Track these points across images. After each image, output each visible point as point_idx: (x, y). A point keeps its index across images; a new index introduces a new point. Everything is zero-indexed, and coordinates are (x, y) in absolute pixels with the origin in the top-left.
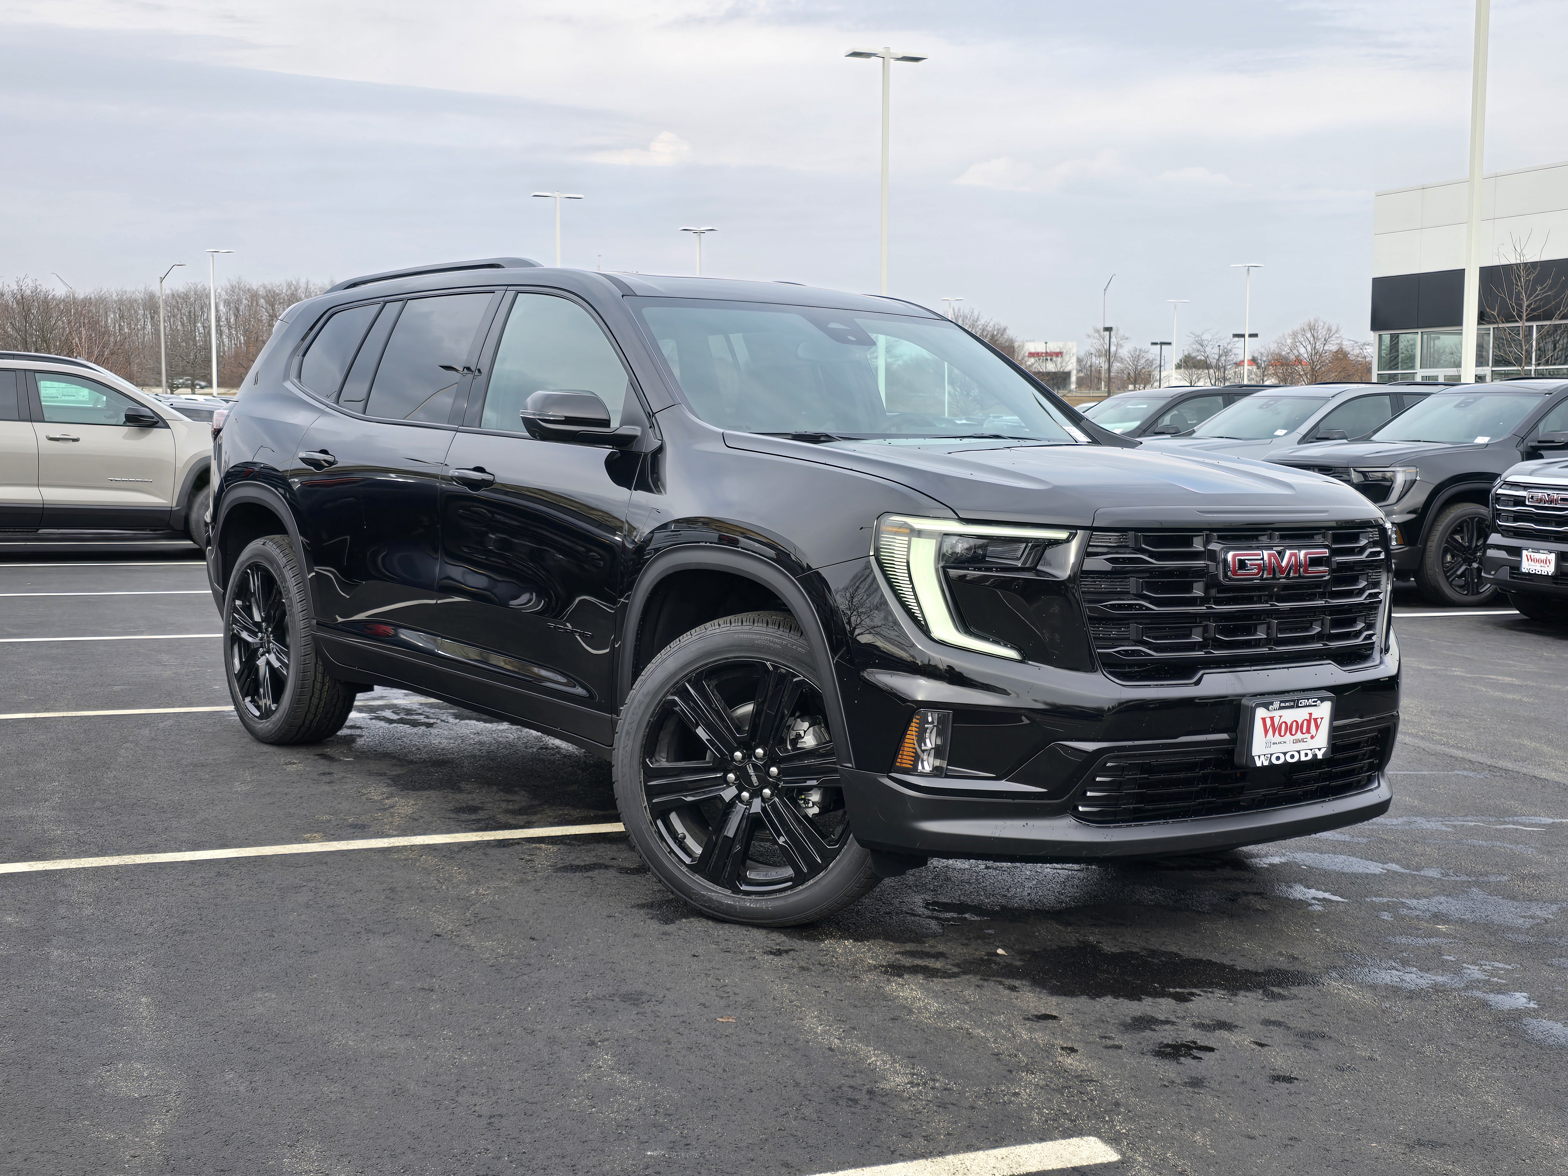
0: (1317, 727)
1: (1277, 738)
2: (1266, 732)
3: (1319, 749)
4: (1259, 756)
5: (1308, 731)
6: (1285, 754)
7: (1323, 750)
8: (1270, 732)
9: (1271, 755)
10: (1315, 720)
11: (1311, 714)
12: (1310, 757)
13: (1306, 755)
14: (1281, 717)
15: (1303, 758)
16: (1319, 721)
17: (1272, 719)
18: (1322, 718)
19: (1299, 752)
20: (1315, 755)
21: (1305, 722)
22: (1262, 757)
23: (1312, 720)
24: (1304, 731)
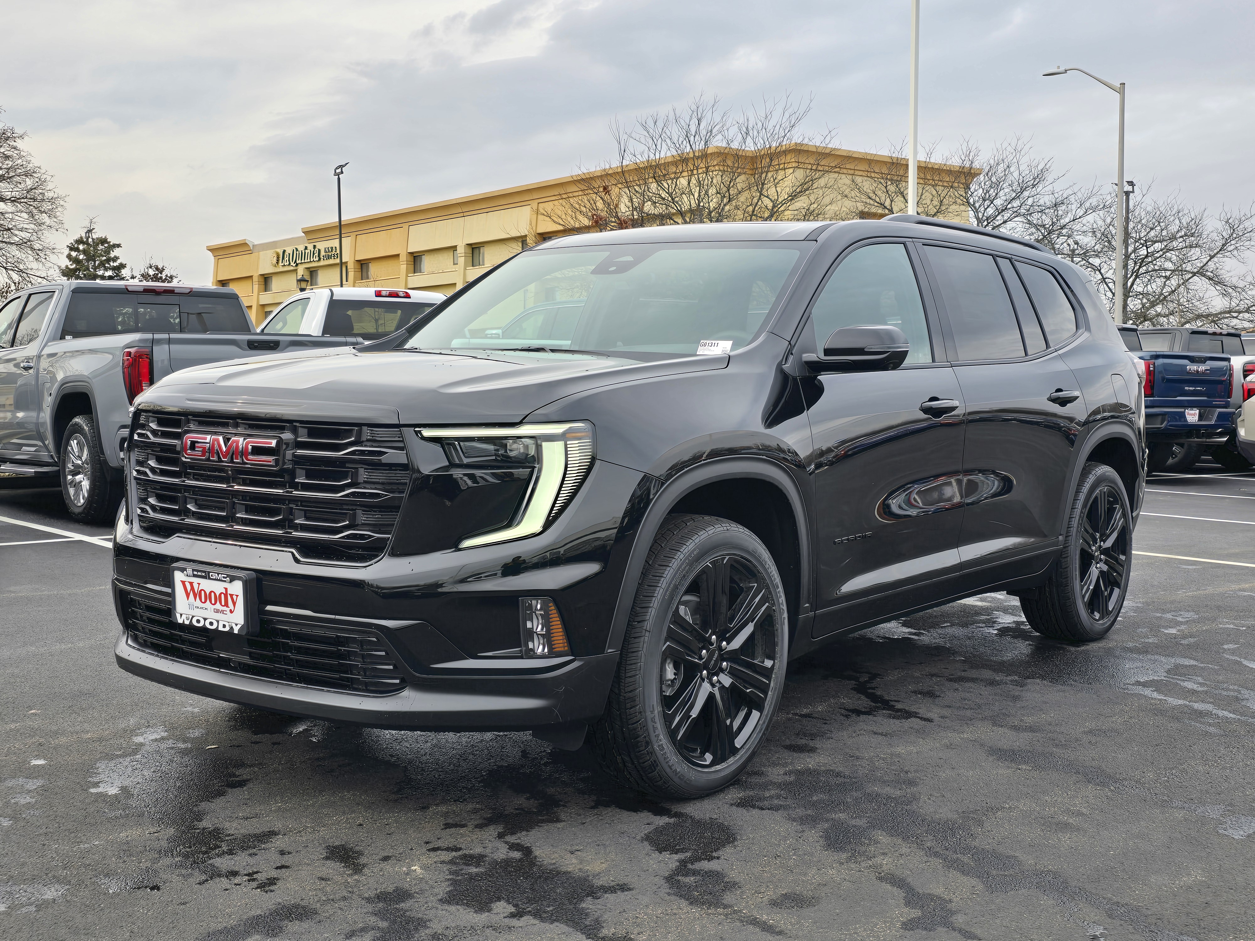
0: (234, 604)
1: (198, 603)
2: (188, 596)
3: (236, 625)
4: (181, 615)
5: (226, 605)
6: (205, 619)
7: (239, 626)
8: (191, 595)
9: (193, 617)
10: (231, 595)
11: (226, 589)
12: (227, 629)
13: (224, 626)
14: (199, 584)
15: (221, 628)
16: (235, 597)
17: (191, 584)
18: (237, 596)
19: (218, 621)
20: (232, 628)
21: (223, 595)
22: (184, 617)
23: (229, 596)
24: (223, 604)
